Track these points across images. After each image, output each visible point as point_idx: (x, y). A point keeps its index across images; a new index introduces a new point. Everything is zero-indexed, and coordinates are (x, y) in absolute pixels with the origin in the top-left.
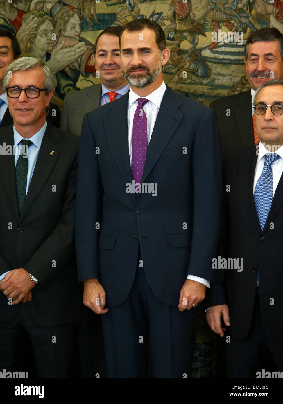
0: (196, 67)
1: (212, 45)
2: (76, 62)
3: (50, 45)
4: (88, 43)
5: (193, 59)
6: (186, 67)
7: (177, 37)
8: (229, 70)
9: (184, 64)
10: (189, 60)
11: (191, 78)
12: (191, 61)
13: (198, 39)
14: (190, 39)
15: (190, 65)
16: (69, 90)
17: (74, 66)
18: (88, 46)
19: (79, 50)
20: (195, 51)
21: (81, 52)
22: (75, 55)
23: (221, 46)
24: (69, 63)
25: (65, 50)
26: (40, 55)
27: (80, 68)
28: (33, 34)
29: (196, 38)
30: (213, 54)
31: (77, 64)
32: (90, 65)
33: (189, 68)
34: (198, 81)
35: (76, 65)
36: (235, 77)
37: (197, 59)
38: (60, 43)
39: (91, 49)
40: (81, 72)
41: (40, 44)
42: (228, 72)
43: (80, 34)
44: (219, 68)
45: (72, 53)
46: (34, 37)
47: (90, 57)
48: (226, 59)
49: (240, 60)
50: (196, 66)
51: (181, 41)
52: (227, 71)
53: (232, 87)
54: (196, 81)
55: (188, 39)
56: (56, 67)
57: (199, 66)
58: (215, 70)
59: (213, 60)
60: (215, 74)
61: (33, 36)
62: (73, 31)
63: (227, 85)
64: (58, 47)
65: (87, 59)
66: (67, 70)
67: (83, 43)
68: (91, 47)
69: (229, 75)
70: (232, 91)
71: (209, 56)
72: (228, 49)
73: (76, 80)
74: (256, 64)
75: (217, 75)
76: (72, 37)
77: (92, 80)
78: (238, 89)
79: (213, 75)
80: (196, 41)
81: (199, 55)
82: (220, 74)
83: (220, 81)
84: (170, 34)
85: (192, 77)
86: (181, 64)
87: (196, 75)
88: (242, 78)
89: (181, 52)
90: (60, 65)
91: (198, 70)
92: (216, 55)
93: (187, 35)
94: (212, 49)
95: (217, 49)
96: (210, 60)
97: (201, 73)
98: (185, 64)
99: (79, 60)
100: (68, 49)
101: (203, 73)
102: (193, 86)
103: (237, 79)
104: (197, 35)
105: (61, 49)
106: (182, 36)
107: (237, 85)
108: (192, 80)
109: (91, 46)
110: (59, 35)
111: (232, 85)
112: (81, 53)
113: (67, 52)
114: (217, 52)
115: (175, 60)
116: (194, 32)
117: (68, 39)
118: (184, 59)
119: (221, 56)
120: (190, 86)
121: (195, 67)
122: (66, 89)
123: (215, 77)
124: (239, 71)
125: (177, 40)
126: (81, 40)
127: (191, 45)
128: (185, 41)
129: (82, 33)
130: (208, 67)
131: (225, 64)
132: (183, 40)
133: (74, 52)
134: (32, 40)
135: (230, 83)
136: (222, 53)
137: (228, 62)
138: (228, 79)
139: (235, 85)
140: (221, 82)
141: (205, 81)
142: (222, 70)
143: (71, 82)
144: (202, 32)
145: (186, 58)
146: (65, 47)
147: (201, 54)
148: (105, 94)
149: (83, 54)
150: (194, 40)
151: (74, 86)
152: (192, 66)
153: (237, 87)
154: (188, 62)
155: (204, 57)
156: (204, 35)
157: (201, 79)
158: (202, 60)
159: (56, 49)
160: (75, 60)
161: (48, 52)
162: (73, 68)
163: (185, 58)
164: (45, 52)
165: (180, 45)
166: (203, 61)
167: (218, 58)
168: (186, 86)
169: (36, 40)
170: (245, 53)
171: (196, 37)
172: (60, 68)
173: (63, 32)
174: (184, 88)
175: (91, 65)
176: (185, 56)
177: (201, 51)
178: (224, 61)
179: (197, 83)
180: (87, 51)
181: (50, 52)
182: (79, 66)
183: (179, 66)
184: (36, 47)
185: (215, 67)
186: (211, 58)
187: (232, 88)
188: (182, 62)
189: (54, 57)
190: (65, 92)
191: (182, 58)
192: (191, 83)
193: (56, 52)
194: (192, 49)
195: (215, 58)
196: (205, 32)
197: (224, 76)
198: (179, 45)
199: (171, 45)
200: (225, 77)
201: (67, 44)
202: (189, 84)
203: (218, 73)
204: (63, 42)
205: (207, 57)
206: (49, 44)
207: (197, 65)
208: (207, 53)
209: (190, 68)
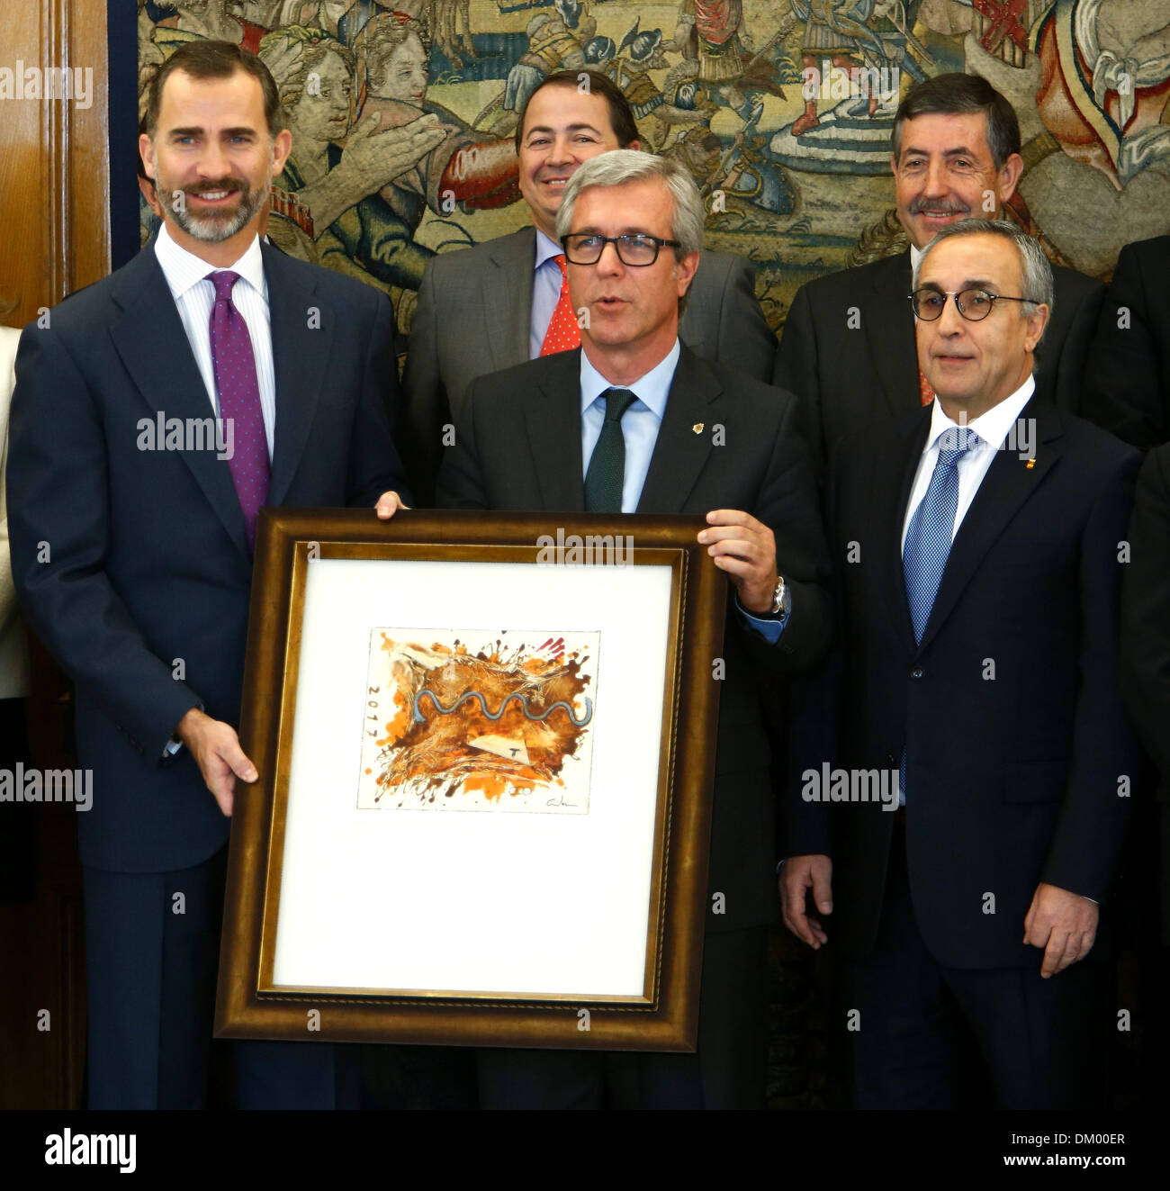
0: (757, 184)
1: (802, 121)
2: (415, 171)
3: (340, 123)
4: (447, 117)
5: (748, 162)
6: (728, 183)
7: (702, 100)
8: (851, 193)
9: (722, 174)
10: (736, 165)
11: (743, 215)
12: (741, 168)
13: (763, 104)
14: (738, 105)
15: (739, 178)
16: (394, 250)
17: (407, 183)
18: (449, 126)
19: (423, 137)
20: (755, 139)
21: (426, 142)
22: (411, 151)
23: (827, 125)
24: (394, 175)
25: (382, 138)
26: (311, 152)
27: (425, 190)
28: (290, 92)
29: (757, 102)
30: (804, 148)
31: (418, 178)
32: (454, 178)
33: (736, 187)
34: (764, 224)
35: (414, 179)
36: (867, 211)
37: (760, 162)
38: (369, 118)
39: (458, 135)
40: (428, 200)
41: (310, 121)
42: (848, 199)
43: (426, 91)
44: (822, 188)
45: (404, 146)
46: (292, 102)
47: (453, 157)
48: (840, 162)
49: (881, 163)
50: (755, 181)
51: (713, 111)
52: (845, 195)
53: (859, 241)
54: (757, 223)
55: (732, 104)
56: (358, 186)
57: (765, 182)
58: (812, 192)
59: (805, 165)
60: (811, 204)
61: (291, 97)
62: (406, 84)
63: (842, 234)
64: (361, 129)
65: (447, 161)
66: (389, 193)
67: (434, 116)
68: (456, 130)
69: (852, 206)
70: (858, 251)
71: (792, 153)
72: (847, 134)
73: (413, 224)
74: (921, 178)
75: (816, 205)
76: (402, 102)
77: (459, 222)
78: (877, 245)
79: (804, 205)
80: (755, 112)
81: (764, 151)
82: (824, 204)
83: (823, 223)
84: (681, 90)
85: (744, 212)
86: (715, 175)
87: (757, 205)
88: (886, 215)
89: (714, 143)
90: (367, 180)
91: (760, 195)
92: (814, 150)
93: (730, 94)
94: (803, 133)
95: (815, 134)
96: (795, 163)
97: (771, 202)
98: (726, 177)
99: (422, 165)
100: (391, 135)
101: (776, 200)
102: (749, 238)
103: (874, 218)
104: (760, 93)
105: (371, 134)
106: (717, 98)
107: (872, 233)
108: (746, 220)
109: (456, 125)
110: (364, 94)
111: (859, 236)
112: (428, 147)
113: (389, 144)
114: (816, 142)
115: (697, 165)
116: (751, 84)
117: (393, 107)
118: (722, 161)
119: (828, 154)
120: (741, 238)
121: (752, 186)
122: (387, 248)
123: (812, 212)
124: (877, 196)
125: (703, 109)
126: (426, 108)
127: (742, 121)
128: (724, 109)
129: (430, 88)
130: (790, 184)
131: (840, 174)
132: (718, 109)
133: (409, 144)
134: (288, 110)
135: (852, 230)
136: (831, 144)
137: (847, 169)
138: (848, 218)
139: (868, 235)
140: (828, 227)
141: (783, 225)
142: (829, 193)
143: (401, 229)
144: (773, 86)
145: (728, 158)
146: (381, 129)
147: (769, 148)
148: (547, 262)
149: (435, 149)
150: (749, 109)
151: (409, 239)
152: (747, 181)
153: (873, 239)
154: (733, 169)
155: (780, 155)
156: (780, 94)
157: (772, 219)
158: (773, 165)
159: (357, 135)
160: (413, 166)
161: (333, 142)
162: (407, 188)
163: (724, 157)
164: (325, 144)
165: (712, 123)
166: (777, 166)
167: (818, 160)
168: (728, 237)
169: (297, 108)
170: (893, 145)
171: (757, 100)
172: (369, 188)
173: (376, 87)
174: (723, 243)
175: (458, 180)
176: (727, 152)
177: (771, 141)
178: (835, 168)
179: (759, 230)
180: (445, 139)
181: (338, 144)
182: (424, 183)
183: (707, 181)
184: (298, 127)
185: (811, 185)
186: (800, 158)
187: (860, 243)
188: (716, 170)
189: (350, 157)
190: (384, 255)
191: (717, 160)
192: (744, 228)
193: (357, 142)
194: (743, 133)
195: (810, 159)
196: (782, 86)
197: (837, 208)
198: (707, 123)
199: (685, 121)
200: (840, 213)
201: (388, 120)
202: (737, 231)
203: (818, 200)
204: (376, 115)
205: (787, 157)
206: (336, 119)
207: (760, 179)
208: (787, 145)
209: (739, 186)
